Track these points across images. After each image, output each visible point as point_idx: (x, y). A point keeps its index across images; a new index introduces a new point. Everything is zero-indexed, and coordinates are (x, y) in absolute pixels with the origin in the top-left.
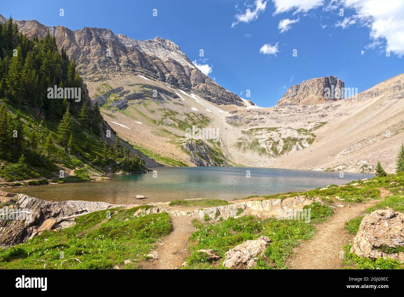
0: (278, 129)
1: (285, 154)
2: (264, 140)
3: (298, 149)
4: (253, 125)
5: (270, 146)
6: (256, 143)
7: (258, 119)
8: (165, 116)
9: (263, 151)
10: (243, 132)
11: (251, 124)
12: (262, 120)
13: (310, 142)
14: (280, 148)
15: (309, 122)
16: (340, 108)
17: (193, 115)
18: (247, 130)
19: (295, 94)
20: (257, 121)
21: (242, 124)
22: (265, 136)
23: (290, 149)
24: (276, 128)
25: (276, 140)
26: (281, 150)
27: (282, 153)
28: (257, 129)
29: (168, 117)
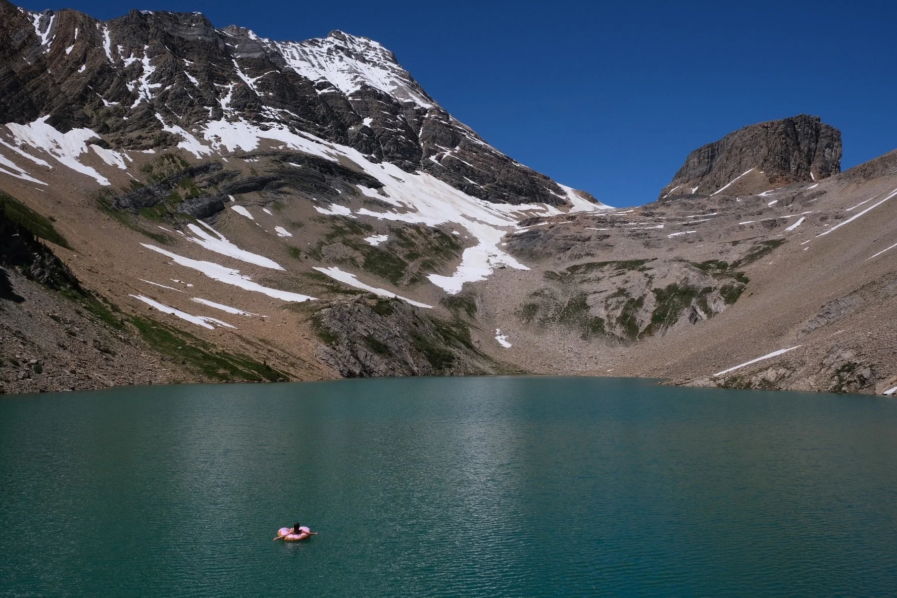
0: (647, 265)
1: (658, 334)
2: (604, 295)
3: (694, 318)
4: (579, 257)
5: (618, 313)
6: (581, 304)
7: (593, 238)
8: (330, 237)
9: (596, 326)
10: (550, 276)
11: (576, 252)
12: (605, 241)
13: (731, 296)
14: (644, 317)
15: (735, 243)
16: (824, 199)
17: (414, 231)
18: (563, 268)
19: (704, 168)
20: (592, 243)
21: (549, 255)
22: (609, 283)
23: (673, 320)
24: (642, 262)
25: (635, 296)
26: (648, 322)
27: (649, 331)
28: (590, 266)
29: (339, 239)
